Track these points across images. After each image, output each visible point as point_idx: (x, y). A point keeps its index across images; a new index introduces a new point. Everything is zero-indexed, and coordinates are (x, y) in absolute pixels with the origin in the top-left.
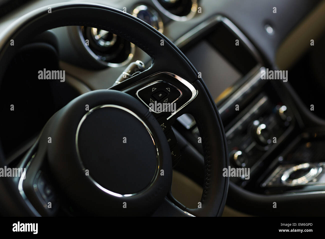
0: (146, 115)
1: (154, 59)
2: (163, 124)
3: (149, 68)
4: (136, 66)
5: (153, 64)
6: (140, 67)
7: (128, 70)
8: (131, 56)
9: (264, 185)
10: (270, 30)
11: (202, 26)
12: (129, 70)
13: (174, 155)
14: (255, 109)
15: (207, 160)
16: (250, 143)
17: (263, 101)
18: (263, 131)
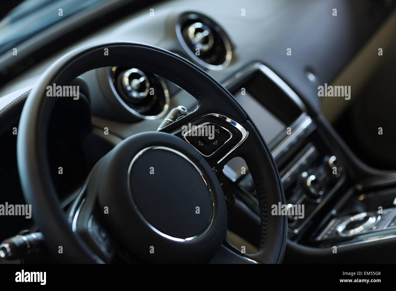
0: (197, 157)
1: (200, 100)
2: (214, 167)
3: (195, 110)
4: (179, 112)
5: (199, 105)
6: (183, 112)
7: (170, 116)
8: (166, 107)
9: (319, 238)
10: (311, 77)
11: (238, 76)
12: (172, 116)
13: (228, 199)
14: (303, 160)
15: (263, 204)
16: (301, 195)
17: (311, 150)
18: (313, 182)
